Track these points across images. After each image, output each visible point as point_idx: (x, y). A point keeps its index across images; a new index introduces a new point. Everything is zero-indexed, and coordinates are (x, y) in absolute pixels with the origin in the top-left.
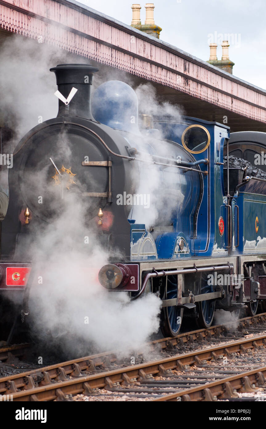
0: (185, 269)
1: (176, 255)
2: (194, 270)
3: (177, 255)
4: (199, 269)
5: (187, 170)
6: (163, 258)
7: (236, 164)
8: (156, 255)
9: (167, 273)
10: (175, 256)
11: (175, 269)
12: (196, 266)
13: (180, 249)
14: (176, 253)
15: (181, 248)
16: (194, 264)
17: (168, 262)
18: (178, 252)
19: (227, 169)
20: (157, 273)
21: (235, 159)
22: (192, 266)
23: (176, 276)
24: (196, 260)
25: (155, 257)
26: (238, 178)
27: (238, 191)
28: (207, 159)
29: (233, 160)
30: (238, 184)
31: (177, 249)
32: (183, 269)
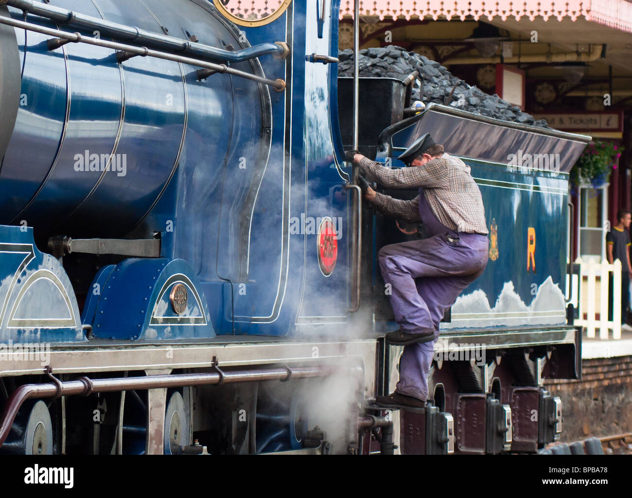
0: (176, 372)
1: (153, 327)
2: (216, 377)
4: (227, 376)
5: (209, 71)
6: (110, 338)
7: (399, 70)
8: (79, 326)
9: (97, 383)
10: (150, 333)
11: (141, 373)
12: (221, 363)
13: (172, 310)
14: (155, 321)
15: (177, 307)
16: (214, 358)
17: (108, 351)
18: (166, 321)
19: (352, 81)
20: (57, 385)
21: (402, 55)
22: (208, 364)
24: (222, 347)
25: (73, 332)
26: (391, 106)
28: (284, 44)
29: (395, 57)
31: (159, 311)
32: (170, 371)
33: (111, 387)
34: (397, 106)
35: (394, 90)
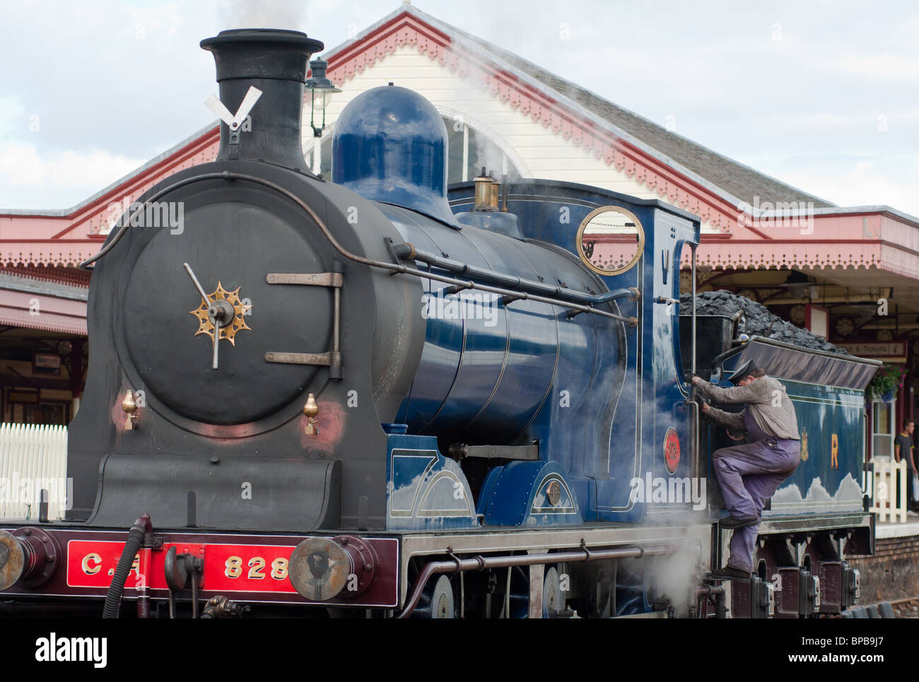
0: (552, 551)
1: (534, 516)
2: (583, 555)
3: (539, 518)
4: (593, 554)
5: (577, 311)
6: (499, 525)
7: (728, 309)
8: (474, 515)
9: (489, 561)
10: (531, 520)
11: (524, 553)
12: (588, 544)
13: (548, 501)
14: (534, 511)
15: (552, 499)
16: (582, 540)
17: (497, 535)
18: (543, 511)
19: (691, 318)
20: (457, 562)
21: (731, 297)
22: (578, 545)
23: (526, 568)
24: (589, 531)
25: (469, 520)
26: (722, 339)
27: (721, 367)
28: (636, 289)
29: (725, 299)
30: (721, 353)
31: (538, 503)
32: (547, 551)
33: (500, 564)
34: (727, 338)
35: (724, 325)
